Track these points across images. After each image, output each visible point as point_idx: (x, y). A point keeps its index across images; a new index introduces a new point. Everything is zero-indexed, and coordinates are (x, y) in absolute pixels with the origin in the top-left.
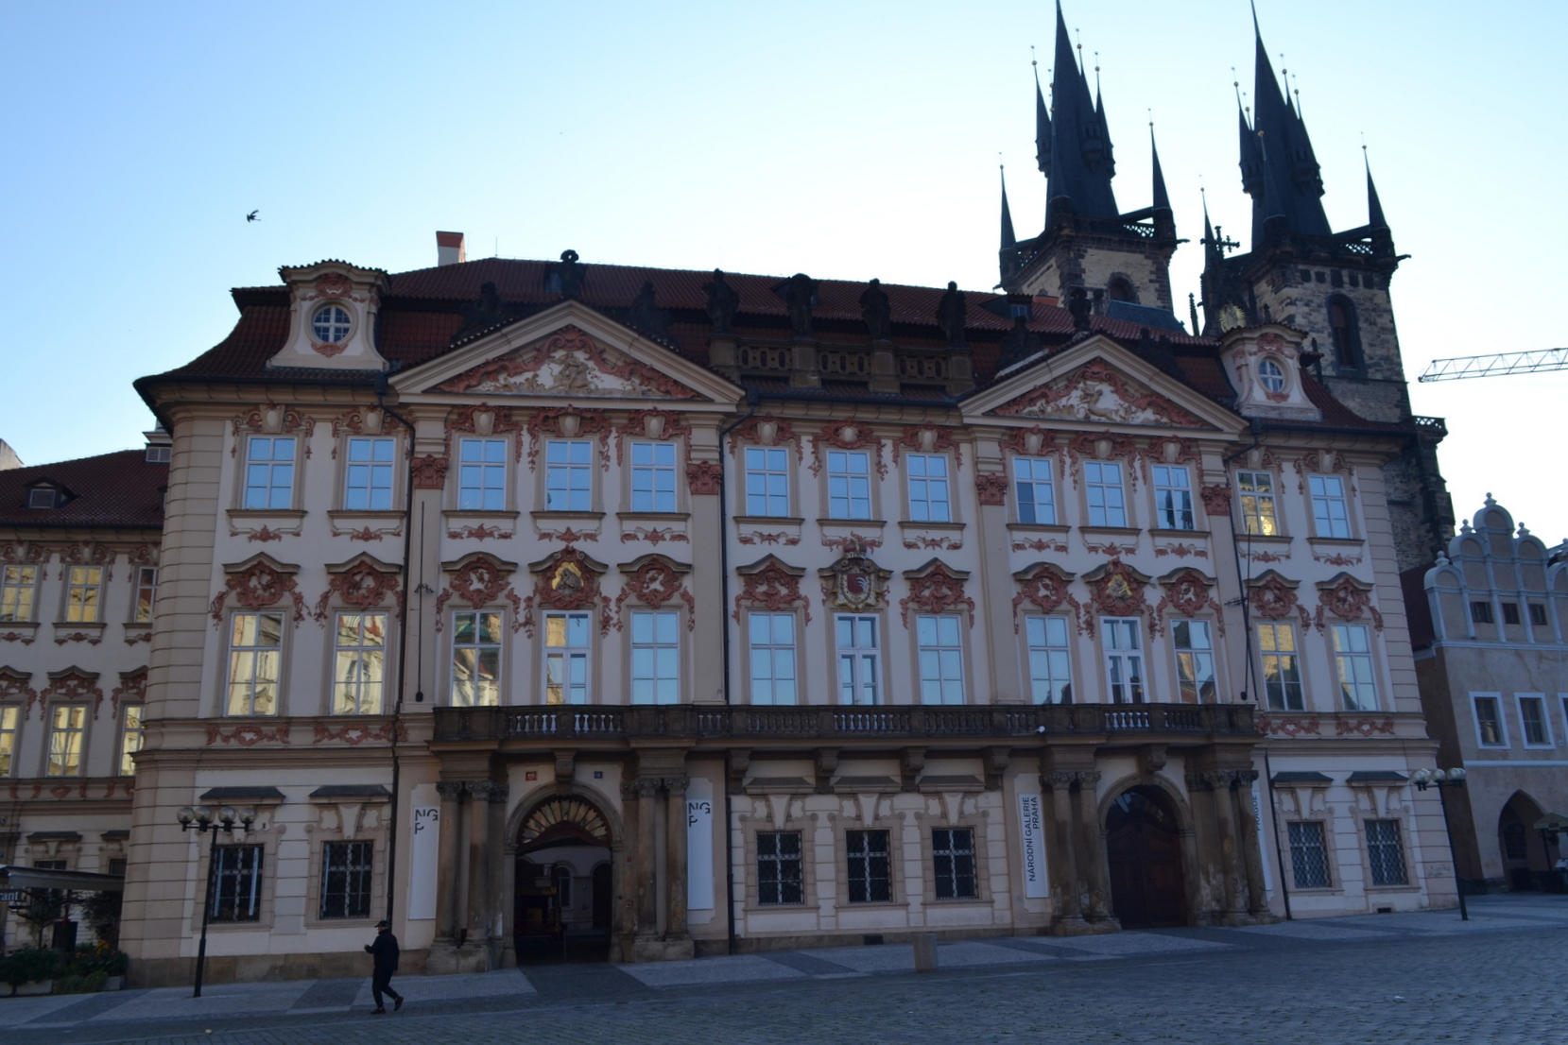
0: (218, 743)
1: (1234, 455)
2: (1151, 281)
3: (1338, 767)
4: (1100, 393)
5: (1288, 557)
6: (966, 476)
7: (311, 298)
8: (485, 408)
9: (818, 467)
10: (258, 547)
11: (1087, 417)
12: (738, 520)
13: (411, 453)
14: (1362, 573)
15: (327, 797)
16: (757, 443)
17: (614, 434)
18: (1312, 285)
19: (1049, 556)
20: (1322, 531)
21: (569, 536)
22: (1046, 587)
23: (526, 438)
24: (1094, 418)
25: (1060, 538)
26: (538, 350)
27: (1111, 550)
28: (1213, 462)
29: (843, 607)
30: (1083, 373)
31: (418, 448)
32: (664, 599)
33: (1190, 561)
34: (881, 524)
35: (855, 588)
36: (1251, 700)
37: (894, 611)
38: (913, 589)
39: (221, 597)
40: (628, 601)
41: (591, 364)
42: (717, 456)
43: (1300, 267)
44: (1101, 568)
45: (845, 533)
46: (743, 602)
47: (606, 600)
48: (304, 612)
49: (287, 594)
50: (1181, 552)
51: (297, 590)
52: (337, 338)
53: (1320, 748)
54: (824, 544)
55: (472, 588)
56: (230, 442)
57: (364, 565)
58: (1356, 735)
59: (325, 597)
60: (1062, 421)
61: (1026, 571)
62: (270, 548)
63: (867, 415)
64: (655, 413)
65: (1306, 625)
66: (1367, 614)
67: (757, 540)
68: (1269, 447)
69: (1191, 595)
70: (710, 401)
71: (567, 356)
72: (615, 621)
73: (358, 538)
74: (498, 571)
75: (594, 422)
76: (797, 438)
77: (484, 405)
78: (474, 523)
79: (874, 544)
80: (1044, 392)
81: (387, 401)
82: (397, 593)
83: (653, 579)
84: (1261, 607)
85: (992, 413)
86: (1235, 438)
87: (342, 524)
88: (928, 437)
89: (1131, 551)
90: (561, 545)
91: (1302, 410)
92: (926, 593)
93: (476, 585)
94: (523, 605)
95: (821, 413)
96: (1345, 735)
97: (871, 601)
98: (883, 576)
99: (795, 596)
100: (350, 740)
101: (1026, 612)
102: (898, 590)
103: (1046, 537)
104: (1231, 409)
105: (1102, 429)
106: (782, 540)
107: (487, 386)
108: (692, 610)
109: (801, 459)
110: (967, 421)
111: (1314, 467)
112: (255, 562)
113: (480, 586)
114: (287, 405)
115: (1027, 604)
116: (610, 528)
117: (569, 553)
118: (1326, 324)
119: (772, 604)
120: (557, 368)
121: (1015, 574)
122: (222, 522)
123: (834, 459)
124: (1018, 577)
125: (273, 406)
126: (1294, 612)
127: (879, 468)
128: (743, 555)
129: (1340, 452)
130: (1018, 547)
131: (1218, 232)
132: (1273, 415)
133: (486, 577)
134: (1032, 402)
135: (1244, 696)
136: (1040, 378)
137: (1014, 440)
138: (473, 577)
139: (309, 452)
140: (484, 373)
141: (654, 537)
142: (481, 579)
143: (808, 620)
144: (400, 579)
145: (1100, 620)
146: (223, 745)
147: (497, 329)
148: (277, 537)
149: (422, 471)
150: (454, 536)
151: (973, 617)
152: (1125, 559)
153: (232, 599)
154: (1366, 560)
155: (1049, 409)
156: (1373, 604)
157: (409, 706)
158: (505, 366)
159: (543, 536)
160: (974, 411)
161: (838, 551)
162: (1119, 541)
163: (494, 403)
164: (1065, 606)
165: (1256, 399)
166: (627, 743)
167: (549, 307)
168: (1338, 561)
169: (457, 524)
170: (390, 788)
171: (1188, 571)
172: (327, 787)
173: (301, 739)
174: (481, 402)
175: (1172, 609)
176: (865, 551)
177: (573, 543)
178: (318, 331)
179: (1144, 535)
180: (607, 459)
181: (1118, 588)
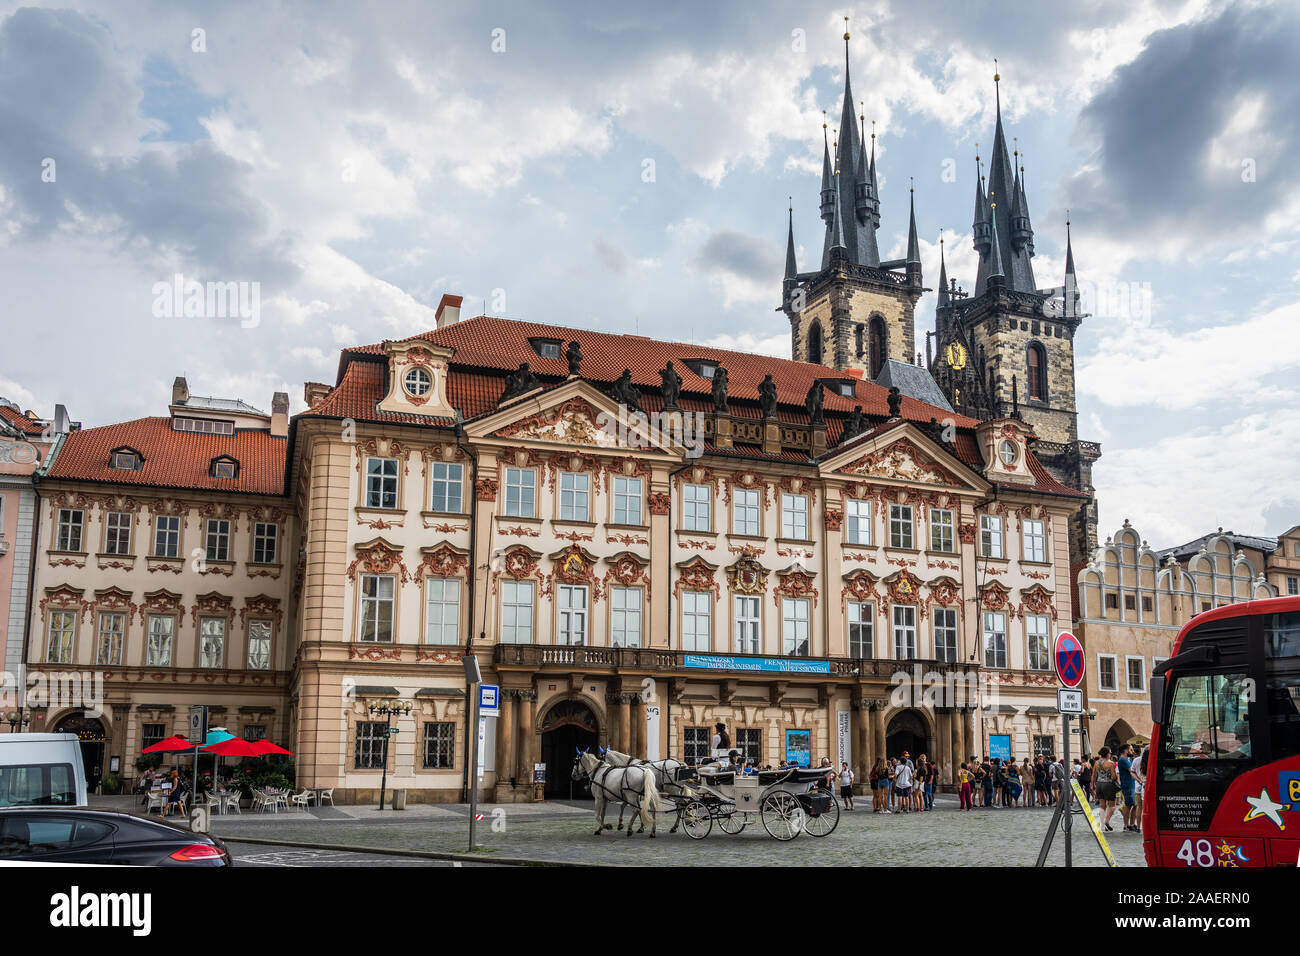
0: (356, 658)
1: (981, 506)
2: (900, 320)
3: (1022, 703)
4: (903, 460)
5: (1006, 572)
6: (816, 511)
7: (404, 364)
8: (523, 450)
9: (728, 500)
10: (376, 533)
11: (894, 476)
12: (678, 532)
13: (474, 476)
14: (1048, 584)
15: (426, 696)
16: (691, 482)
17: (603, 471)
18: (1017, 332)
19: (865, 565)
20: (1028, 556)
21: (575, 537)
22: (861, 585)
23: (547, 471)
24: (898, 476)
25: (872, 554)
26: (556, 412)
27: (902, 563)
28: (967, 509)
29: (740, 591)
30: (893, 447)
31: (480, 474)
32: (632, 581)
33: (948, 572)
34: (764, 539)
36: (976, 661)
37: (770, 595)
38: (782, 581)
39: (353, 566)
40: (610, 581)
41: (589, 423)
42: (667, 490)
43: (1010, 317)
44: (895, 574)
45: (743, 543)
46: (681, 585)
47: (596, 579)
48: (408, 577)
49: (396, 565)
50: (943, 566)
51: (402, 562)
52: (421, 392)
53: (1013, 691)
54: (730, 550)
55: (514, 568)
56: (354, 460)
57: (447, 549)
58: (1034, 684)
59: (420, 569)
60: (879, 479)
61: (850, 574)
62: (384, 533)
63: (759, 468)
64: (630, 459)
65: (1012, 616)
66: (1048, 610)
67: (689, 546)
68: (1001, 502)
69: (946, 594)
71: (574, 416)
72: (602, 593)
73: (440, 530)
74: (530, 557)
75: (592, 462)
76: (716, 479)
77: (521, 447)
78: (515, 525)
79: (760, 552)
80: (869, 459)
81: (462, 441)
82: (467, 568)
83: (626, 568)
84: (987, 603)
85: (838, 471)
86: (982, 495)
87: (430, 520)
88: (797, 484)
89: (913, 564)
90: (571, 543)
91: (1023, 477)
92: (790, 585)
93: (517, 566)
94: (545, 580)
95: (733, 465)
96: (1028, 684)
97: (756, 588)
98: (764, 572)
99: (711, 582)
100: (438, 660)
101: (849, 599)
102: (773, 582)
103: (864, 553)
104: (981, 475)
105: (903, 485)
106: (705, 546)
107: (521, 435)
108: (650, 590)
109: (717, 494)
110: (822, 475)
111: (1028, 515)
112: (376, 543)
113: (520, 567)
114: (394, 439)
115: (849, 595)
116: (599, 534)
117: (575, 547)
118: (1024, 363)
119: (696, 588)
120: (567, 424)
121: (843, 576)
122: (352, 517)
123: (738, 495)
124: (845, 578)
125: (384, 438)
126: (1006, 607)
127: (765, 502)
128: (681, 555)
129: (1044, 507)
130: (847, 558)
131: (953, 284)
132: (1007, 480)
133: (523, 561)
134: (862, 464)
135: (972, 658)
136: (868, 449)
137: (849, 489)
138: (515, 560)
139: (407, 471)
140: (522, 425)
141: (627, 540)
142: (520, 562)
143: (718, 598)
144: (468, 559)
145: (892, 607)
146: (360, 660)
147: (533, 397)
148: (388, 527)
149: (483, 489)
150: (502, 533)
151: (816, 601)
152: (910, 569)
153: (361, 566)
154: (1052, 576)
155: (871, 469)
156: (1053, 604)
157: (477, 641)
158: (535, 421)
159: (558, 536)
160: (827, 469)
161: (738, 555)
162: (907, 557)
163: (528, 446)
164: (872, 597)
165: (997, 468)
166: (616, 671)
167: (566, 384)
168: (1035, 576)
169: (504, 525)
170: (464, 691)
171: (946, 578)
172: (426, 689)
173: (408, 658)
174: (519, 445)
175: (935, 602)
176: (754, 556)
177: (577, 542)
178: (408, 385)
179: (922, 554)
180: (598, 487)
181: (904, 587)
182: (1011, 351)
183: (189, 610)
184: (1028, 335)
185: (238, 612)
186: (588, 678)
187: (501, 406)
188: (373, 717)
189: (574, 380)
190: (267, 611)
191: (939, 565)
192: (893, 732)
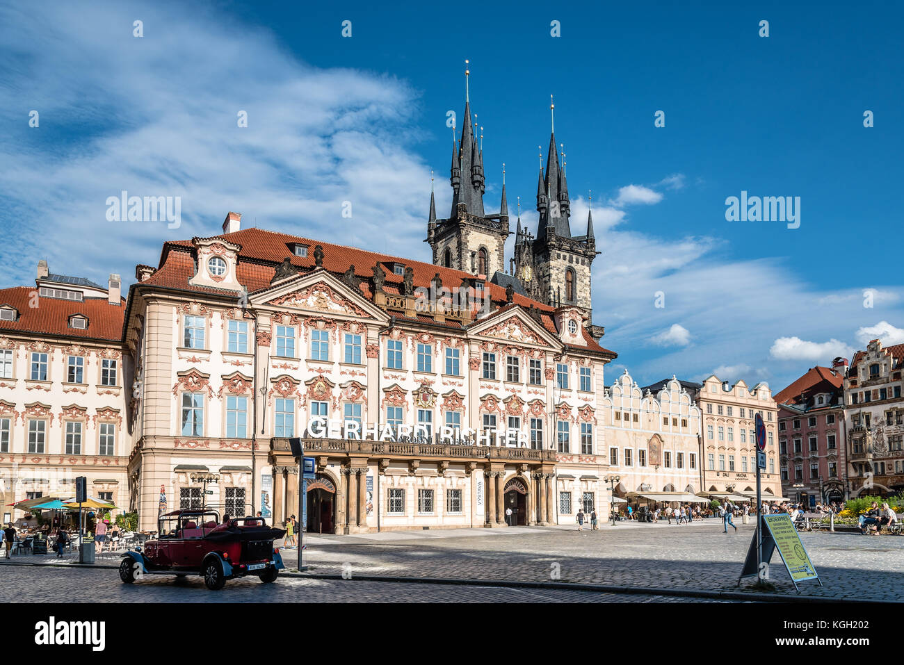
0: (179, 447)
1: (557, 357)
2: (496, 251)
3: (578, 473)
4: (514, 328)
5: (570, 397)
6: (466, 358)
7: (208, 253)
8: (288, 314)
9: (415, 350)
10: (191, 365)
11: (509, 338)
12: (384, 369)
13: (256, 330)
14: (593, 404)
15: (227, 471)
16: (392, 338)
17: (338, 329)
18: (561, 260)
19: (492, 391)
20: (582, 388)
21: (320, 370)
22: (491, 403)
23: (303, 328)
24: (512, 339)
25: (497, 384)
26: (308, 290)
27: (513, 390)
28: (550, 359)
29: (421, 406)
30: (510, 321)
31: (259, 328)
32: (356, 399)
33: (539, 397)
34: (435, 374)
35: (425, 399)
36: (553, 449)
37: (438, 409)
38: (445, 400)
39: (176, 386)
40: (342, 399)
41: (329, 298)
42: (377, 342)
43: (557, 251)
44: (509, 397)
45: (423, 377)
46: (385, 402)
47: (334, 397)
48: (213, 394)
49: (205, 386)
50: (536, 393)
51: (209, 385)
52: (220, 273)
53: (573, 466)
54: (415, 381)
55: (282, 389)
56: (175, 317)
57: (239, 377)
58: (584, 462)
59: (221, 389)
60: (501, 340)
61: (484, 397)
62: (196, 365)
63: (433, 332)
64: (355, 322)
65: (574, 422)
66: (594, 419)
67: (391, 378)
68: (569, 356)
69: (538, 409)
70: (377, 320)
71: (319, 294)
72: (338, 406)
73: (234, 364)
74: (293, 383)
75: (331, 323)
76: (407, 337)
77: (287, 312)
78: (283, 362)
79: (433, 382)
80: (496, 327)
82: (252, 389)
83: (352, 391)
84: (560, 414)
85: (478, 334)
86: (558, 351)
87: (227, 358)
88: (454, 341)
89: (519, 391)
90: (318, 374)
91: (582, 342)
92: (450, 403)
93: (284, 388)
94: (302, 397)
96: (581, 462)
97: (430, 404)
99: (403, 400)
100: (234, 448)
101: (484, 412)
102: (440, 401)
103: (493, 384)
104: (558, 339)
105: (514, 344)
106: (400, 378)
107: (286, 304)
108: (367, 404)
109: (407, 346)
110: (469, 337)
111: (582, 364)
112: (191, 372)
113: (286, 389)
114: (202, 304)
115: (484, 409)
116: (336, 369)
118: (564, 280)
119: (394, 404)
120: (315, 299)
121: (480, 398)
122: (175, 352)
123: (420, 347)
125: (195, 303)
126: (570, 417)
127: (436, 352)
129: (591, 359)
130: (482, 387)
131: (526, 230)
132: (571, 343)
133: (288, 385)
135: (551, 447)
136: (495, 321)
137: (485, 346)
138: (283, 385)
139: (211, 325)
140: (288, 297)
141: (353, 374)
142: (286, 386)
143: (408, 410)
144: (253, 383)
145: (507, 417)
146: (182, 448)
147: (294, 280)
148: (199, 361)
149: (261, 338)
150: (274, 367)
151: (464, 413)
152: (518, 395)
153: (181, 387)
154: (595, 399)
155: (496, 334)
156: (595, 416)
157: (259, 435)
158: (294, 295)
159: (310, 370)
160: (471, 333)
161: (420, 384)
162: (516, 387)
163: (291, 311)
164: (496, 411)
165: (566, 337)
166: (348, 455)
167: (315, 273)
168: (586, 400)
169: (276, 362)
170: (252, 468)
171: (538, 400)
172: (226, 466)
173: (214, 446)
174: (285, 311)
175: (531, 414)
176: (429, 385)
177: (322, 374)
178: (210, 269)
179: (525, 385)
180: (335, 339)
181: (514, 405)
182: (557, 272)
183: (56, 416)
184: (567, 263)
185: (91, 418)
186: (331, 459)
187: (273, 285)
188: (191, 484)
189: (320, 270)
190: (111, 417)
191: (534, 392)
192: (507, 490)
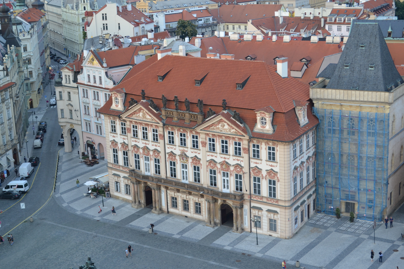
5: (261, 163)
9: (178, 136)
12: (167, 144)
14: (276, 169)
16: (169, 130)
17: (150, 127)
19: (213, 158)
22: (213, 164)
24: (223, 130)
25: (216, 155)
28: (245, 142)
29: (182, 162)
32: (157, 157)
34: (188, 147)
35: (183, 159)
37: (189, 164)
40: (153, 156)
44: (222, 161)
45: (183, 148)
46: (168, 159)
50: (238, 160)
54: (179, 150)
61: (209, 160)
64: (153, 125)
65: (263, 178)
66: (276, 178)
69: (239, 169)
72: (152, 159)
76: (175, 130)
79: (187, 151)
83: (156, 153)
84: (254, 174)
88: (194, 132)
91: (268, 131)
94: (141, 154)
97: (186, 162)
98: (188, 157)
99: (175, 159)
102: (190, 160)
103: (213, 154)
106: (173, 149)
108: (161, 159)
109: (176, 134)
115: (209, 167)
116: (150, 143)
117: (146, 146)
119: (172, 160)
126: (261, 176)
127: (188, 136)
128: (168, 151)
130: (209, 155)
132: (261, 131)
134: (212, 126)
135: (247, 191)
140: (133, 114)
141: (156, 146)
142: (136, 149)
143: (177, 163)
145: (222, 171)
151: (201, 167)
152: (227, 161)
155: (215, 128)
156: (278, 176)
161: (181, 152)
162: (227, 157)
164: (216, 168)
165: (259, 127)
168: (272, 166)
169: (133, 139)
171: (238, 164)
175: (235, 172)
176: (185, 153)
179: (231, 156)
180: (149, 131)
181: (224, 166)
